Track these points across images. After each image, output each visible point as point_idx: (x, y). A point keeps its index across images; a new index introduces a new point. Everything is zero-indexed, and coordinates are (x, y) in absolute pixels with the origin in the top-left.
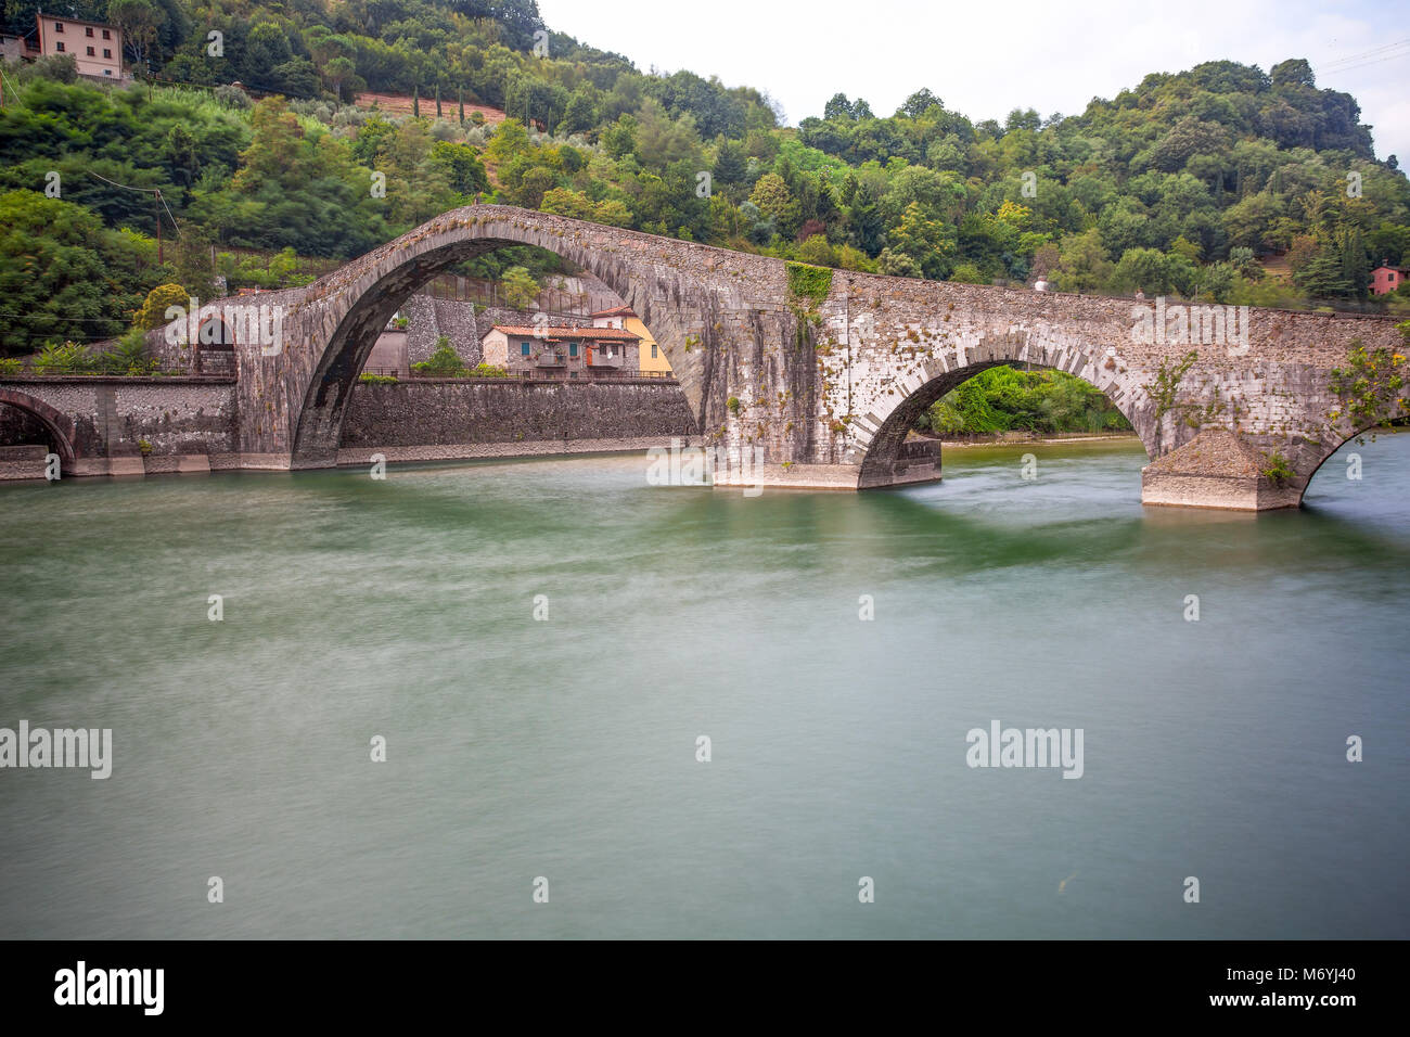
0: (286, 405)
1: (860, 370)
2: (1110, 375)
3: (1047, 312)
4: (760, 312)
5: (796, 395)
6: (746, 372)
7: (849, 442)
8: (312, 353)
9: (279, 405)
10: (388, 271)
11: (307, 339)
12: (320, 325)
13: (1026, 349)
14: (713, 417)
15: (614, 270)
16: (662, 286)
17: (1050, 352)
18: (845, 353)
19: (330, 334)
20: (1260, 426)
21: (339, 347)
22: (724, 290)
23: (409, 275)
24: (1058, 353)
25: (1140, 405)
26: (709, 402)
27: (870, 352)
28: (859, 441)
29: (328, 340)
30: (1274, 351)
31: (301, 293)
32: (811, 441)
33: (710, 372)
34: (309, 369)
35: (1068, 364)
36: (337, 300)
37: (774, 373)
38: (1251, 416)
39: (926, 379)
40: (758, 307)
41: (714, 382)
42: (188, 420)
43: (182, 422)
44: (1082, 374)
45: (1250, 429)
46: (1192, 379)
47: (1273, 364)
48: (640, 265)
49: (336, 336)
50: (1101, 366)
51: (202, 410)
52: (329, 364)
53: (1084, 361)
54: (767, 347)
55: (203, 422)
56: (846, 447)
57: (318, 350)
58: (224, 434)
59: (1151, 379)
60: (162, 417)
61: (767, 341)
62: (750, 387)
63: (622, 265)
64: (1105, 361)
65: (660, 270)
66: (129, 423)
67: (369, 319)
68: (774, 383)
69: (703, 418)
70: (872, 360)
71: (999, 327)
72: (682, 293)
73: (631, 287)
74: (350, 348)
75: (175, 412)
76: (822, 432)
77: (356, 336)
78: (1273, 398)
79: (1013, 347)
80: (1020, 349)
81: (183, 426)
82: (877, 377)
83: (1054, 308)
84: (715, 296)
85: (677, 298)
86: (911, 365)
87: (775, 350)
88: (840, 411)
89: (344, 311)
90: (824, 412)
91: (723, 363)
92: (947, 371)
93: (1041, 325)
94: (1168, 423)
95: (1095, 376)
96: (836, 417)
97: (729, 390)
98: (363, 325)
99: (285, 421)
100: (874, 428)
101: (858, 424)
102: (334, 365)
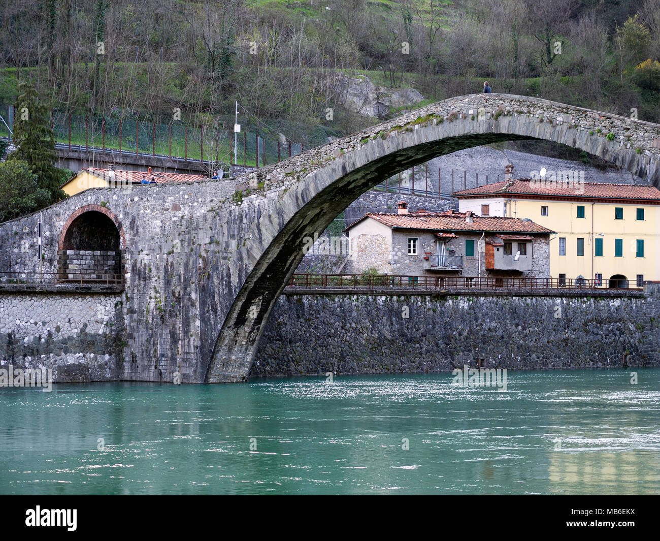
0: (198, 323)
8: (241, 259)
9: (187, 323)
10: (359, 165)
11: (233, 243)
12: (254, 226)
19: (268, 238)
21: (276, 251)
29: (266, 245)
31: (229, 187)
34: (235, 280)
36: (281, 197)
42: (70, 338)
43: (64, 341)
49: (276, 240)
51: (85, 326)
52: (259, 273)
55: (86, 342)
57: (250, 256)
58: (107, 357)
60: (45, 335)
74: (286, 252)
77: (294, 239)
81: (66, 346)
89: (290, 211)
98: (305, 226)
99: (194, 341)
102: (264, 274)
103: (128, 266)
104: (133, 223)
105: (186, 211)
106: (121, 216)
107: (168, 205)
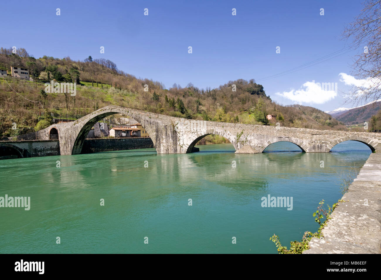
0: (70, 145)
1: (185, 136)
2: (228, 136)
3: (217, 125)
4: (166, 126)
5: (173, 141)
6: (164, 137)
7: (183, 149)
8: (76, 134)
9: (68, 145)
10: (92, 118)
11: (74, 132)
12: (77, 129)
13: (214, 132)
14: (158, 145)
15: (138, 118)
16: (147, 121)
17: (218, 132)
18: (182, 133)
20: (253, 144)
21: (81, 133)
22: (159, 122)
23: (96, 119)
24: (220, 133)
25: (234, 141)
26: (157, 142)
27: (187, 133)
28: (185, 149)
29: (79, 132)
30: (255, 132)
31: (73, 123)
32: (177, 149)
33: (157, 137)
34: (75, 138)
35: (221, 134)
36: (81, 124)
37: (169, 137)
38: (252, 143)
39: (197, 138)
40: (166, 125)
41: (158, 139)
42: (48, 149)
43: (47, 149)
44: (224, 136)
45: (252, 145)
46: (242, 137)
47: (255, 134)
48: (143, 117)
49: (81, 131)
50: (227, 135)
51: (51, 146)
52: (79, 137)
53: (224, 134)
54: (168, 132)
55: (52, 149)
56: (183, 150)
58: (56, 151)
59: (235, 137)
60: (43, 148)
61: (168, 131)
62: (165, 140)
63: (139, 117)
64: (228, 134)
65: (147, 118)
66: (35, 150)
67: (88, 128)
68: (169, 139)
69: (156, 145)
70: (187, 134)
71: (209, 128)
72: (151, 122)
73: (141, 121)
74: (84, 133)
75: (45, 147)
76: (178, 148)
77: (85, 131)
78: (255, 140)
79: (212, 132)
80: (213, 132)
81: (47, 150)
82: (188, 137)
83: (219, 125)
84: (157, 122)
85: (150, 123)
86: (194, 135)
87: (169, 133)
88: (181, 143)
89: (82, 126)
90: (179, 144)
91: (159, 135)
92: (200, 136)
93: (216, 127)
94: (239, 144)
95: (226, 136)
96: (181, 144)
97: (161, 140)
98: (86, 129)
99: (70, 148)
100: (188, 146)
101: (185, 146)
102: (80, 137)
103: (59, 136)
104: (59, 129)
105: (67, 127)
106: (58, 128)
107: (65, 126)
